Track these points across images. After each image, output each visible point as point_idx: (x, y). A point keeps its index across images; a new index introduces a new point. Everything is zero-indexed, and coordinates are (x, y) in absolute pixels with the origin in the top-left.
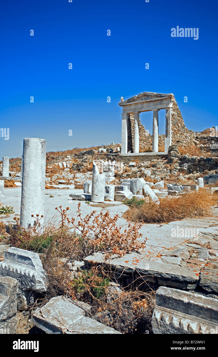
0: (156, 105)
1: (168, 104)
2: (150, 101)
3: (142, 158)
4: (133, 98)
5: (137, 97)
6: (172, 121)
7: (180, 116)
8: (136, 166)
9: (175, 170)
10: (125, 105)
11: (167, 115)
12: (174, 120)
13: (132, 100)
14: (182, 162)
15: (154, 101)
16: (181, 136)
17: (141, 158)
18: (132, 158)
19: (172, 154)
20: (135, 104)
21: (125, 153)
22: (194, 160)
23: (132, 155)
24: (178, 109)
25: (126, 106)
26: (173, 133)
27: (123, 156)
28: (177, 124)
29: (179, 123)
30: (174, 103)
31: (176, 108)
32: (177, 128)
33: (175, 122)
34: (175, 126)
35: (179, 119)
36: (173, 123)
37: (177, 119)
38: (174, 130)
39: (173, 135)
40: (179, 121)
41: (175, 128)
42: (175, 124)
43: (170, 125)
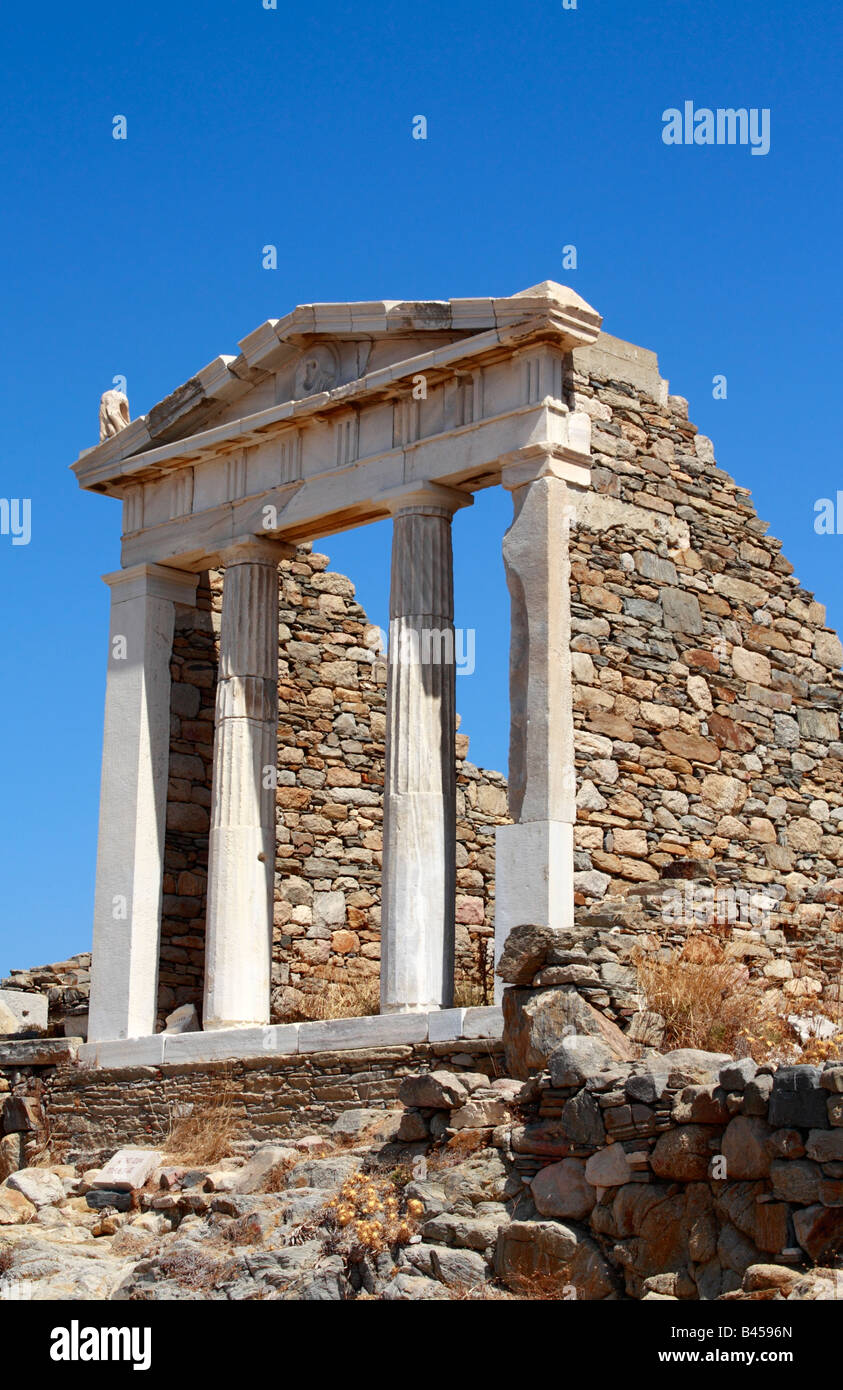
0: (418, 437)
1: (529, 415)
2: (356, 406)
3: (270, 1093)
4: (195, 384)
5: (232, 370)
6: (583, 609)
7: (752, 553)
8: (148, 1196)
9: (419, 1249)
10: (140, 479)
11: (514, 546)
12: (636, 607)
13: (186, 409)
14: (532, 1145)
15: (395, 401)
17: (260, 1086)
18: (184, 1098)
19: (535, 1035)
20: (224, 448)
21: (123, 1033)
22: (655, 1104)
23: (189, 1061)
24: (710, 479)
25: (150, 487)
27: (102, 1078)
28: (692, 650)
29: (739, 639)
30: (635, 405)
31: (670, 459)
32: (689, 705)
33: (657, 632)
34: (654, 675)
35: (728, 599)
36: (612, 638)
37: (686, 589)
38: (638, 723)
39: (611, 795)
40: (725, 617)
41: (646, 699)
42: (656, 657)
43: (550, 669)
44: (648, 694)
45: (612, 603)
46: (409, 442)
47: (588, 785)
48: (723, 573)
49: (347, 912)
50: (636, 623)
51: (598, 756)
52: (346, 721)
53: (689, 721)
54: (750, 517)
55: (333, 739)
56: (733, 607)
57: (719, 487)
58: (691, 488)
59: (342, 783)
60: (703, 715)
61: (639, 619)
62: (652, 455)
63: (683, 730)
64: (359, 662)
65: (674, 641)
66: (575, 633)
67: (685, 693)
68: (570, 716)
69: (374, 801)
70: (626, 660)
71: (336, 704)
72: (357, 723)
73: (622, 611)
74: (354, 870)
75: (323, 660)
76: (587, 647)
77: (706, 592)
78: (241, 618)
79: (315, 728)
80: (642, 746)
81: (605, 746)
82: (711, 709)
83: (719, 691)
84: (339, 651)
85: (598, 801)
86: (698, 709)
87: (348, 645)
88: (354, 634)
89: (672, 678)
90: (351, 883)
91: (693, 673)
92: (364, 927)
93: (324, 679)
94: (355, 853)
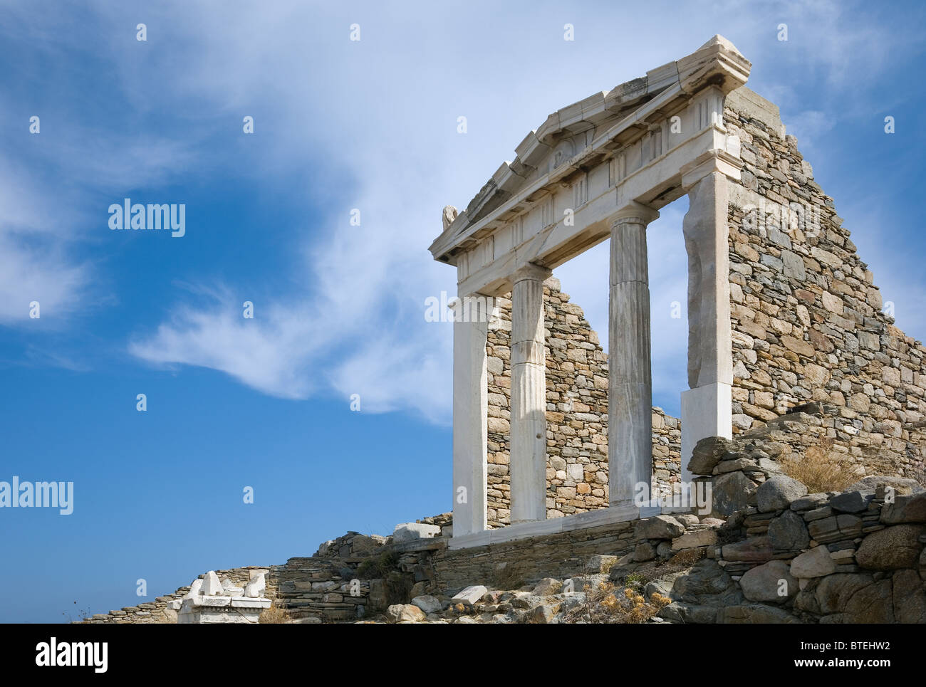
0: (625, 176)
1: (701, 137)
2: (586, 168)
5: (512, 167)
6: (736, 257)
7: (834, 236)
13: (487, 199)
15: (610, 160)
16: (846, 386)
21: (469, 531)
22: (862, 513)
25: (470, 254)
26: (752, 357)
28: (799, 289)
29: (826, 287)
30: (767, 137)
31: (787, 172)
32: (798, 322)
33: (780, 276)
34: (778, 302)
35: (820, 262)
36: (754, 277)
37: (797, 252)
38: (769, 330)
39: (753, 370)
40: (818, 272)
41: (773, 316)
42: (779, 291)
43: (718, 291)
44: (775, 314)
45: (753, 256)
46: (619, 180)
47: (740, 364)
48: (817, 246)
49: (584, 474)
50: (767, 269)
51: (746, 347)
52: (581, 379)
53: (798, 331)
54: (833, 214)
55: (574, 388)
56: (823, 267)
57: (815, 194)
58: (799, 192)
59: (580, 411)
60: (806, 329)
61: (769, 267)
62: (777, 168)
63: (794, 336)
64: (587, 350)
65: (790, 284)
66: (732, 271)
67: (796, 314)
68: (730, 321)
69: (597, 420)
70: (762, 291)
71: (575, 370)
72: (587, 380)
73: (759, 262)
74: (587, 454)
75: (568, 348)
76: (738, 281)
77: (807, 256)
78: (522, 310)
79: (565, 382)
80: (771, 344)
81: (750, 342)
82: (810, 326)
83: (815, 316)
84: (576, 343)
85: (746, 374)
86: (803, 325)
87: (581, 341)
88: (584, 335)
89: (789, 305)
90: (586, 460)
91: (800, 304)
92: (593, 481)
93: (569, 358)
94: (587, 445)
